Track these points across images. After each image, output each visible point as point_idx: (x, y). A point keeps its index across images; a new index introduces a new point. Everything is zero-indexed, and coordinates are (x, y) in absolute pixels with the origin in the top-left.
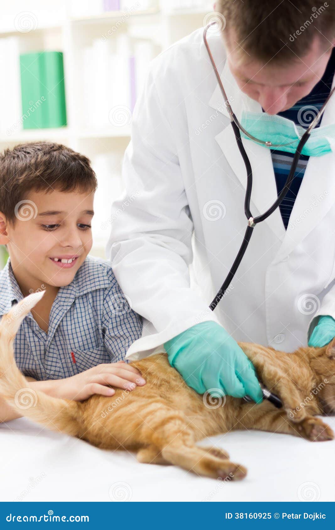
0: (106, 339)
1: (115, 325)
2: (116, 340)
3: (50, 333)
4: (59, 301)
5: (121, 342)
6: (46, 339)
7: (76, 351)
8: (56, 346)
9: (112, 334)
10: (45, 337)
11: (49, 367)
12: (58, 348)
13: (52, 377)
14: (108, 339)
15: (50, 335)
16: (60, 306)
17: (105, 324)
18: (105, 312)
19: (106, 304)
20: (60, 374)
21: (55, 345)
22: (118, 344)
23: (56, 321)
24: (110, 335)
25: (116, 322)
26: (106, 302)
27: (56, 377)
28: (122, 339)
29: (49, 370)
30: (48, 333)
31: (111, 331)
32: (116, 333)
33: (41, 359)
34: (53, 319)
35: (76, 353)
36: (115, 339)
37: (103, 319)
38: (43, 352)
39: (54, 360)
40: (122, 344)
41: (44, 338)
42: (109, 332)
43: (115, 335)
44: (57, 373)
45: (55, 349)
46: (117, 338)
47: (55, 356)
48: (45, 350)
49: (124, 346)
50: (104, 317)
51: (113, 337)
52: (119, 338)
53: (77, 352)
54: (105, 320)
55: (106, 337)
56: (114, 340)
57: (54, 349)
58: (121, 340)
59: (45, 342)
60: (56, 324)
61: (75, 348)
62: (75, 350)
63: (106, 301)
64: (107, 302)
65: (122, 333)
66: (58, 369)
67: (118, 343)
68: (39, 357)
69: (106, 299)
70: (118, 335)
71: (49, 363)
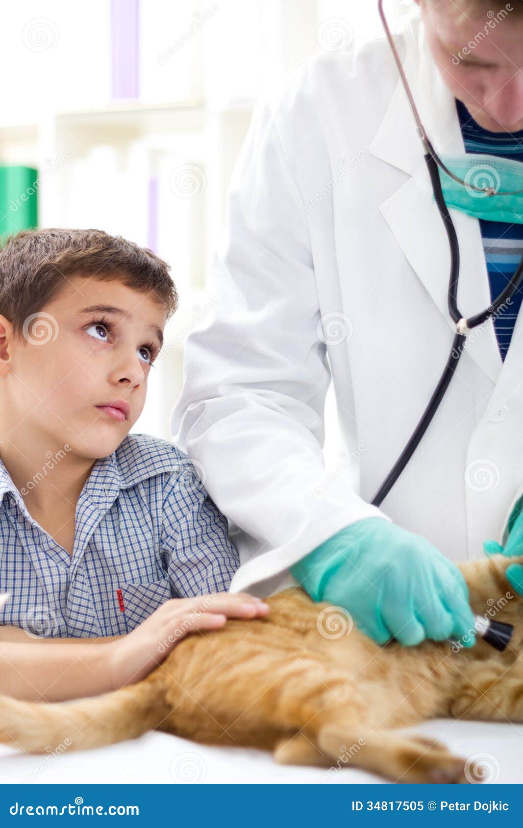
0: (172, 570)
1: (187, 542)
2: (190, 570)
3: (76, 551)
4: (90, 496)
5: (200, 572)
6: (68, 562)
7: (127, 586)
8: (86, 579)
9: (184, 559)
10: (67, 560)
11: (74, 615)
12: (90, 583)
13: (78, 633)
14: (175, 568)
15: (77, 555)
16: (92, 504)
17: (167, 544)
18: (167, 523)
19: (168, 509)
20: (94, 630)
21: (86, 576)
22: (193, 576)
23: (86, 529)
24: (180, 561)
25: (190, 538)
26: (168, 505)
27: (85, 634)
28: (200, 566)
29: (74, 620)
30: (74, 552)
31: (181, 555)
32: (190, 556)
33: (59, 600)
34: (82, 525)
35: (126, 591)
36: (188, 567)
37: (164, 535)
38: (63, 587)
39: (84, 603)
40: (202, 576)
41: (65, 563)
42: (177, 556)
43: (189, 560)
44: (88, 628)
45: (86, 584)
46: (191, 566)
47: (85, 595)
48: (68, 583)
49: (205, 579)
50: (166, 532)
51: (184, 564)
52: (195, 565)
53: (128, 588)
54: (166, 536)
55: (172, 566)
56: (185, 570)
57: (83, 583)
58: (198, 569)
59: (67, 570)
60: (88, 534)
61: (126, 581)
62: (125, 586)
63: (169, 503)
64: (170, 506)
65: (200, 556)
66: (89, 620)
67: (194, 574)
68: (57, 595)
69: (168, 500)
70: (194, 560)
71: (75, 608)
